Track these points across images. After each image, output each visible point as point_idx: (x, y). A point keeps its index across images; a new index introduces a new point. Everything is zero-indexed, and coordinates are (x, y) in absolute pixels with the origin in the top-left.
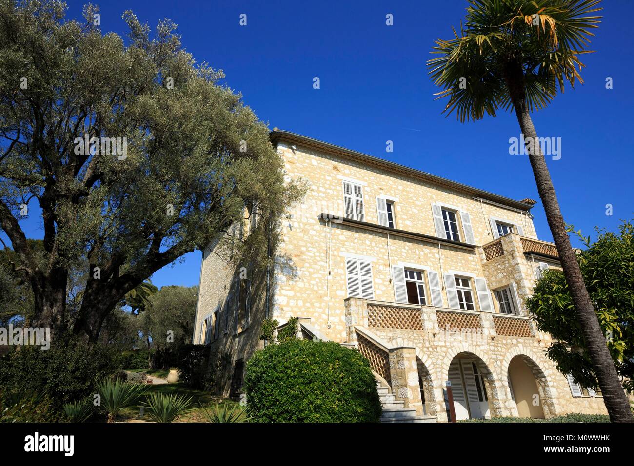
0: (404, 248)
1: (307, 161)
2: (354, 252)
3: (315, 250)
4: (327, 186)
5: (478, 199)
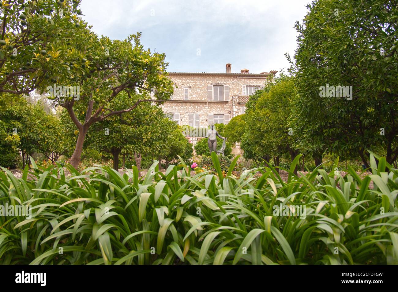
5: (238, 77)
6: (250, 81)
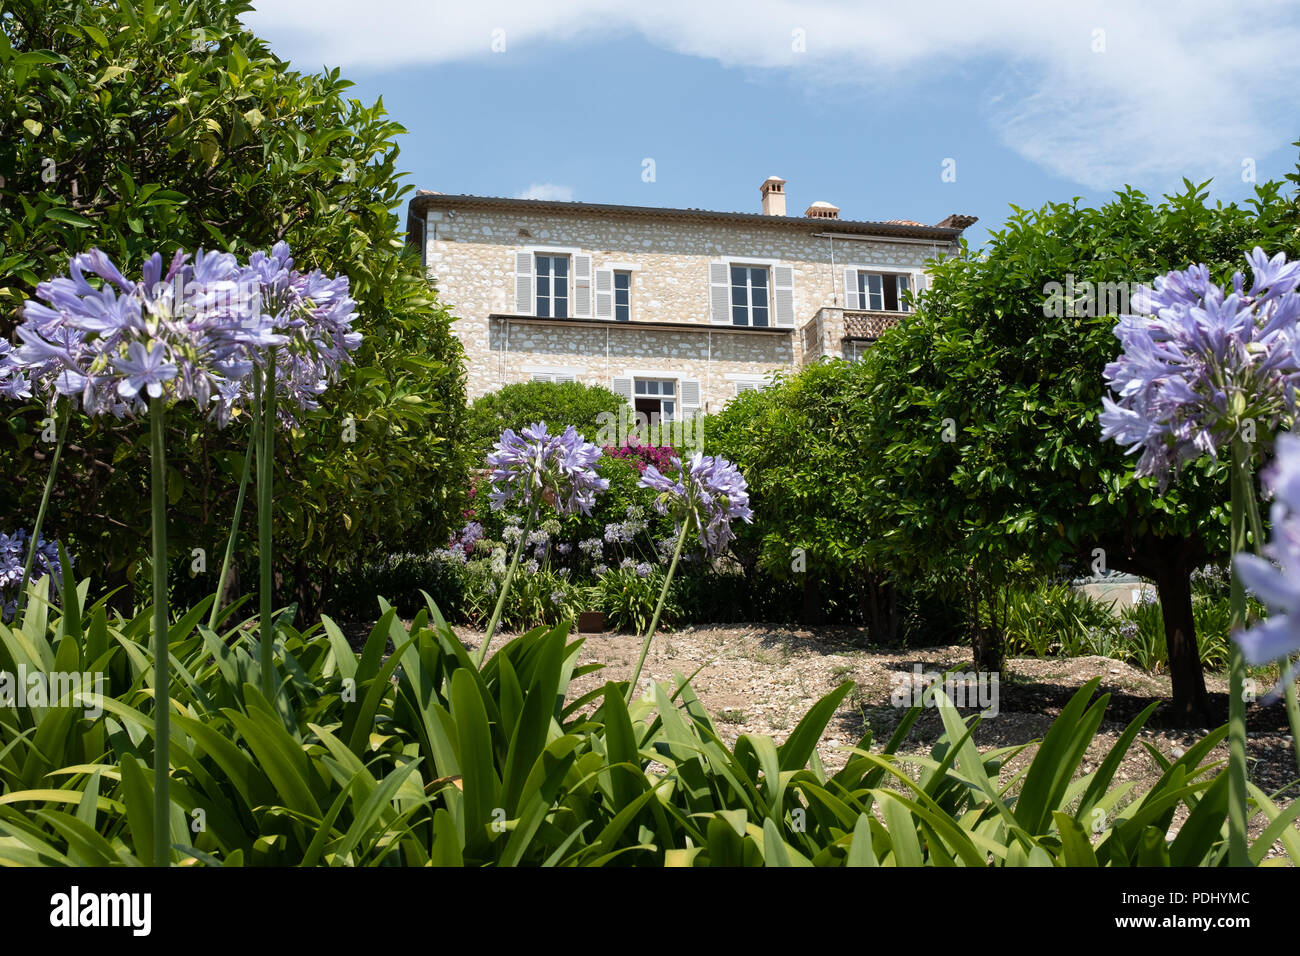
0: (641, 348)
1: (475, 231)
2: (547, 363)
3: (483, 367)
4: (507, 267)
5: (825, 234)
6: (874, 254)
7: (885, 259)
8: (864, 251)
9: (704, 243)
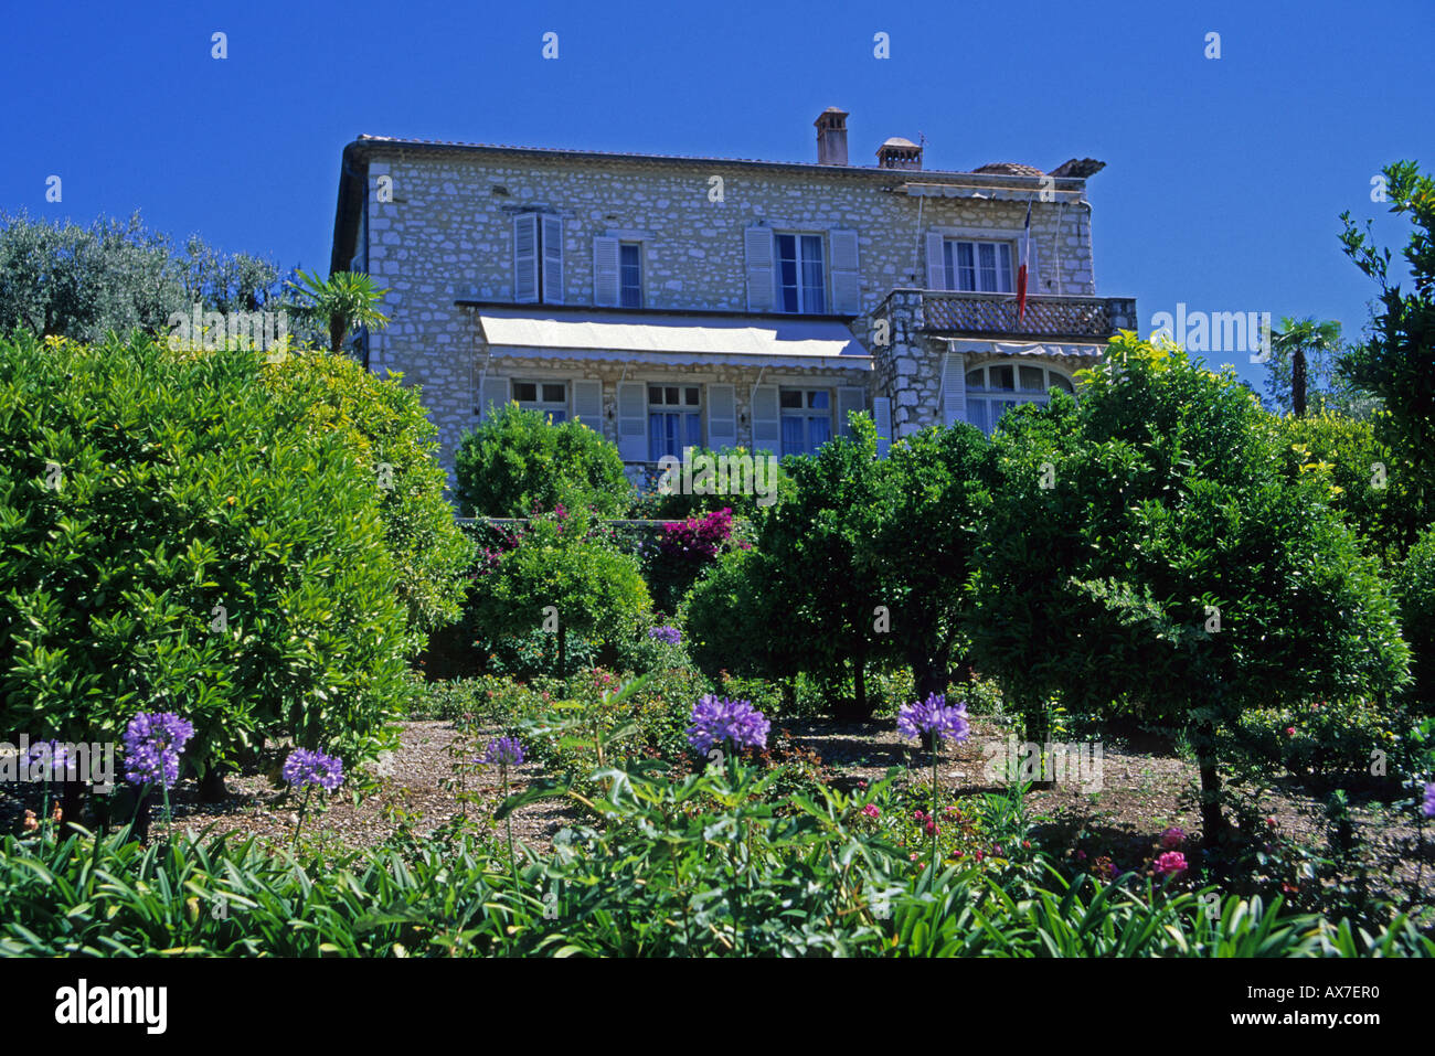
4: (477, 236)
6: (965, 214)
7: (980, 220)
8: (951, 209)
9: (738, 203)
